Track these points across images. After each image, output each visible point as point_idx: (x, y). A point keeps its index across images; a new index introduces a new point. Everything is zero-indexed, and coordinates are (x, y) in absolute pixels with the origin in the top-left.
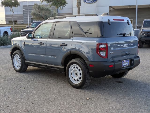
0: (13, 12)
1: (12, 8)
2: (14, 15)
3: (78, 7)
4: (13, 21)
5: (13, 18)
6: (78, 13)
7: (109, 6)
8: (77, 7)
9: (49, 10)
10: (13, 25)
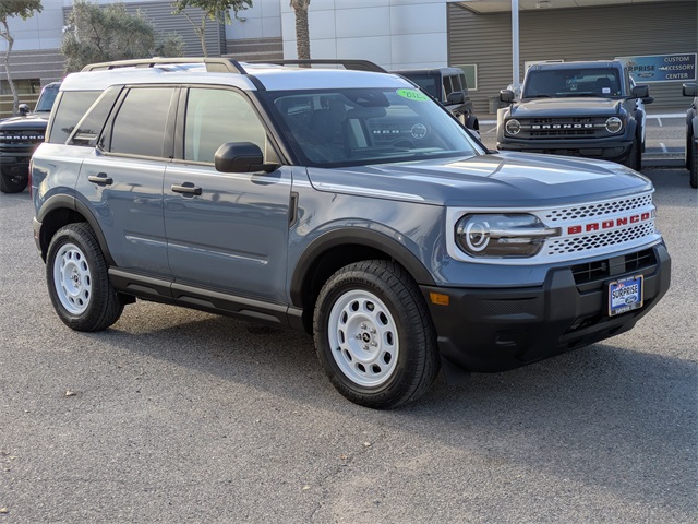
0: (11, 41)
1: (5, 23)
2: (16, 54)
3: (297, 10)
4: (14, 81)
5: (11, 68)
6: (298, 36)
7: (448, 3)
8: (293, 9)
9: (145, 31)
10: (12, 98)
